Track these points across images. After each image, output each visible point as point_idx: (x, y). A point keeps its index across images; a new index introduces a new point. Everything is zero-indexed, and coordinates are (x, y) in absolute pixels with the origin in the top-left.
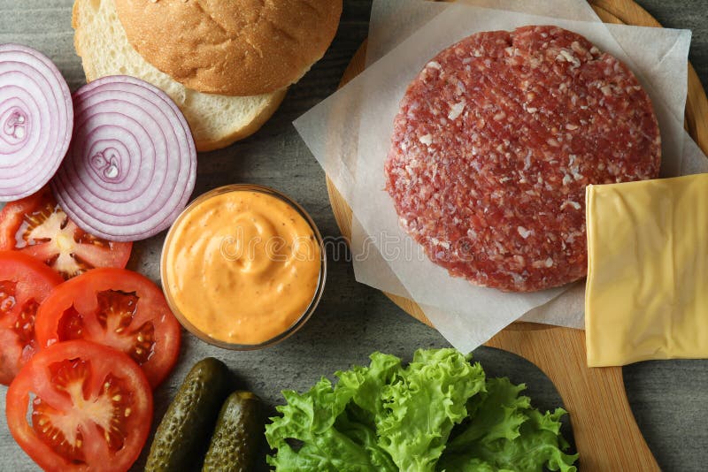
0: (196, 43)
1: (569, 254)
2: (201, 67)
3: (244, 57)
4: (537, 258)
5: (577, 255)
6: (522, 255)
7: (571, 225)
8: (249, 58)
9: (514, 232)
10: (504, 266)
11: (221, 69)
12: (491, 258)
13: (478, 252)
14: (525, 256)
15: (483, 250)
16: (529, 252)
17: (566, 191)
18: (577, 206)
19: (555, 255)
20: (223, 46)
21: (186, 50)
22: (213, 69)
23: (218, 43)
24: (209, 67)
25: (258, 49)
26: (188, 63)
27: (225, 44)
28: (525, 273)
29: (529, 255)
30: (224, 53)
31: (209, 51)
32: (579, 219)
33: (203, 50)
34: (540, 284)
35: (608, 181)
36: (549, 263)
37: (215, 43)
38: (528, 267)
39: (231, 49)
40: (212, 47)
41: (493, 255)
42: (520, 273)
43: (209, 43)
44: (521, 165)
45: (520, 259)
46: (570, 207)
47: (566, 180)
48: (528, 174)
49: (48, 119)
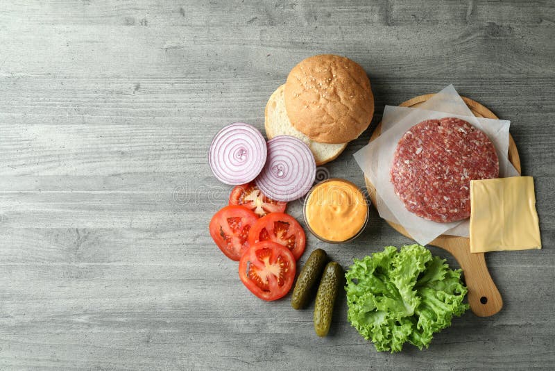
0: (322, 123)
1: (463, 207)
2: (322, 133)
4: (451, 209)
5: (467, 208)
7: (464, 196)
8: (341, 129)
9: (442, 198)
10: (438, 212)
11: (330, 133)
12: (433, 208)
13: (428, 206)
14: (446, 208)
15: (430, 205)
16: (448, 206)
17: (462, 182)
18: (467, 188)
19: (458, 207)
21: (317, 126)
22: (327, 133)
25: (345, 126)
26: (317, 131)
27: (333, 124)
28: (446, 215)
29: (448, 208)
30: (332, 127)
31: (326, 127)
32: (467, 194)
34: (452, 219)
35: (479, 179)
36: (456, 211)
37: (329, 124)
38: (447, 212)
39: (335, 126)
42: (444, 214)
44: (445, 172)
45: (444, 209)
46: (464, 189)
47: (462, 178)
48: (448, 176)
49: (256, 152)
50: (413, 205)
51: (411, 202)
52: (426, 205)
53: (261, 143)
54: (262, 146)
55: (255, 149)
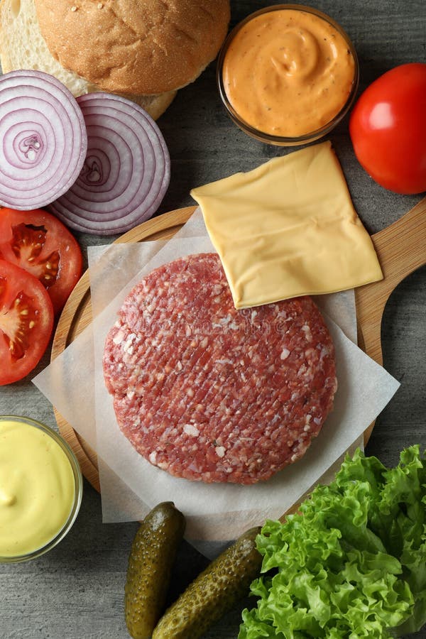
0: (111, 44)
1: (296, 313)
2: (115, 67)
3: (151, 56)
4: (303, 339)
5: (295, 307)
6: (304, 352)
7: (271, 316)
8: (155, 56)
9: (285, 362)
10: (316, 366)
11: (132, 67)
12: (312, 377)
13: (308, 389)
14: (304, 349)
15: (306, 385)
16: (301, 347)
17: (243, 325)
18: (254, 314)
19: (298, 325)
20: (134, 46)
21: (101, 51)
22: (125, 68)
23: (129, 44)
24: (121, 65)
25: (163, 48)
26: (103, 63)
27: (135, 44)
28: (319, 347)
29: (303, 346)
30: (135, 52)
31: (122, 51)
32: (265, 310)
33: (117, 50)
34: (324, 333)
35: (228, 292)
36: (306, 328)
37: (127, 44)
38: (313, 345)
39: (141, 48)
40: (124, 48)
41: (309, 376)
42: (319, 352)
43: (122, 44)
44: (228, 367)
45: (307, 353)
46: (257, 318)
47: (234, 326)
48: (236, 359)
49: (59, 158)
50: (312, 420)
51: (306, 428)
52: (308, 395)
53: (77, 144)
54: (77, 150)
55: (60, 151)
